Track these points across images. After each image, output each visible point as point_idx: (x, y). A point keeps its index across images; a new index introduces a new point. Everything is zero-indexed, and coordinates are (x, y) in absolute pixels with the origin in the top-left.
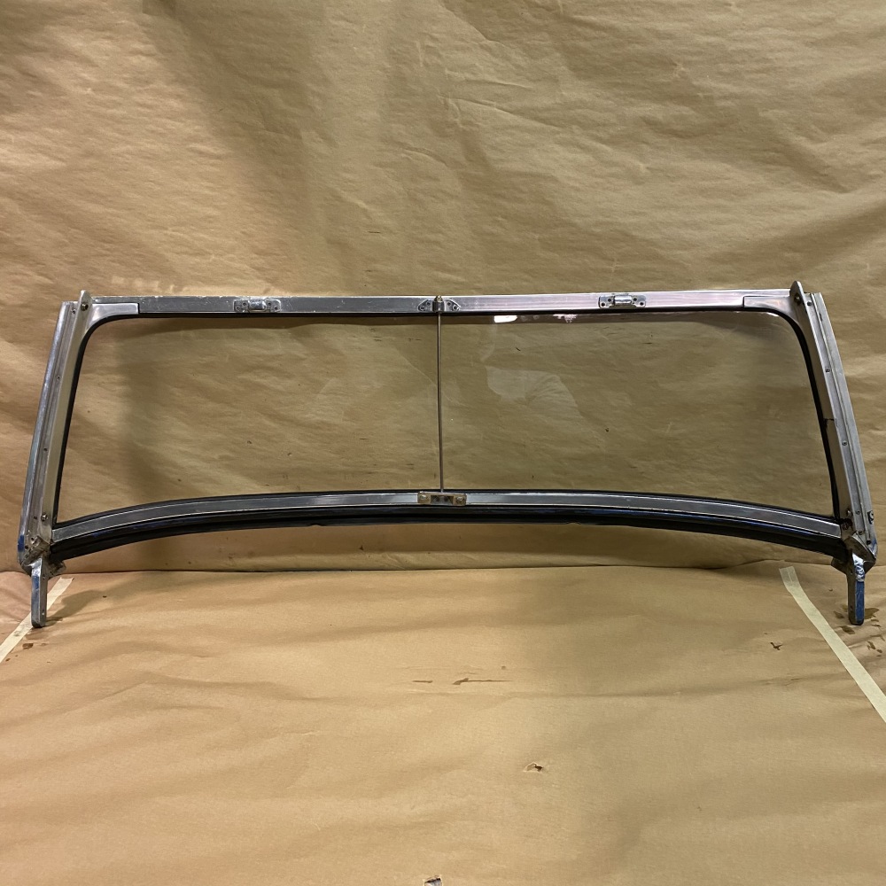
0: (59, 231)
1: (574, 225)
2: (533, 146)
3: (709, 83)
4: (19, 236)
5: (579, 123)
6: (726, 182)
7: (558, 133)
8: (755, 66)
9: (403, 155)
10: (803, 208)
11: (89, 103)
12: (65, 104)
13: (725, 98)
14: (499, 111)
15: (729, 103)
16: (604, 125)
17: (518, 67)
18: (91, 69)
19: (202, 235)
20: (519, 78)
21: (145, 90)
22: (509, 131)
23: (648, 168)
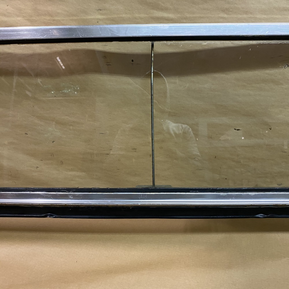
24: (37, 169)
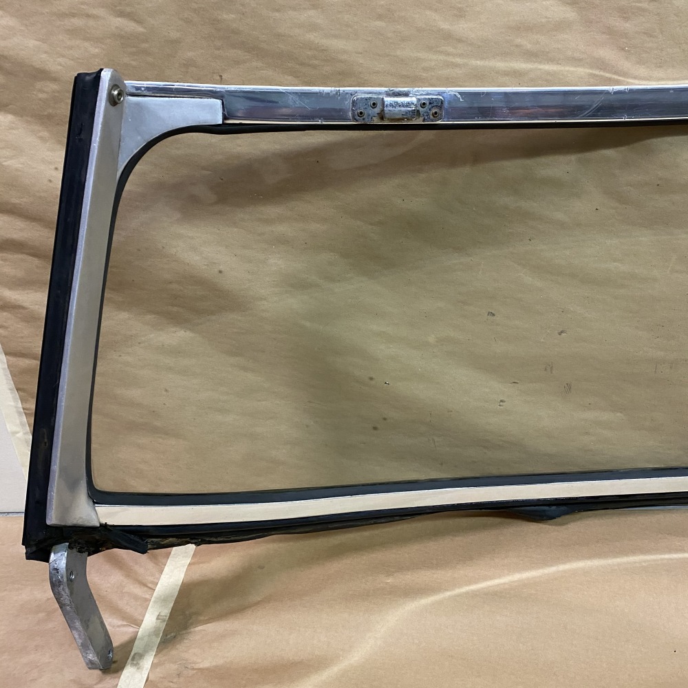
24: (500, 405)
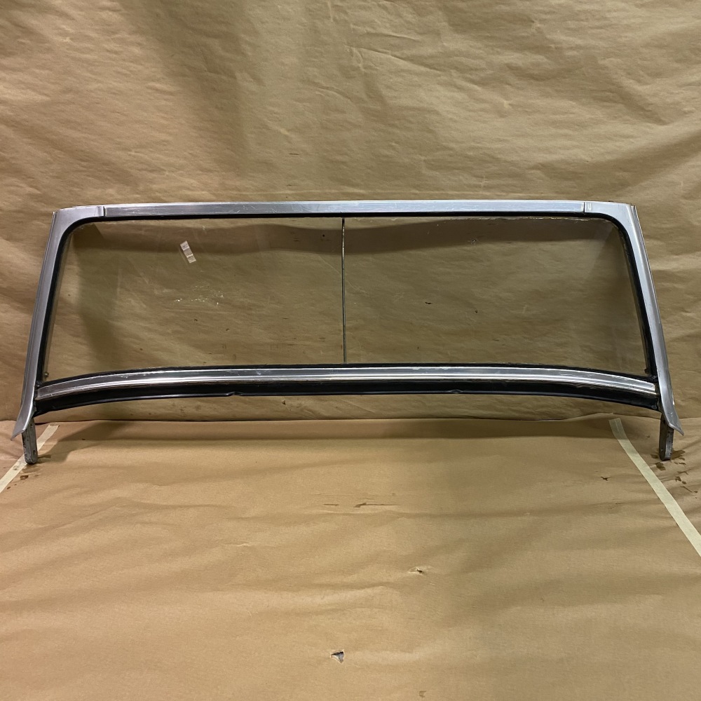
0: (45, 152)
1: (451, 149)
2: (420, 86)
3: (560, 37)
4: (13, 155)
5: (456, 68)
6: (571, 116)
7: (440, 76)
8: (597, 24)
9: (317, 93)
10: (632, 137)
11: (67, 49)
12: (49, 50)
13: (571, 48)
14: (393, 58)
15: (574, 53)
16: (476, 70)
17: (408, 22)
18: (69, 21)
19: (158, 155)
20: (409, 31)
21: (112, 39)
22: (402, 74)
23: (510, 104)
